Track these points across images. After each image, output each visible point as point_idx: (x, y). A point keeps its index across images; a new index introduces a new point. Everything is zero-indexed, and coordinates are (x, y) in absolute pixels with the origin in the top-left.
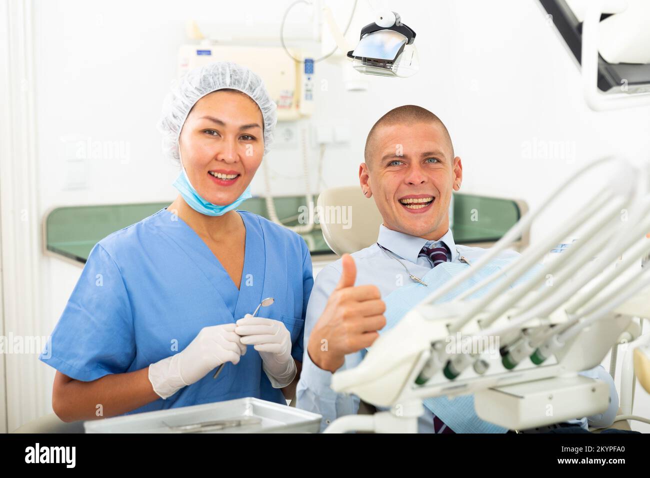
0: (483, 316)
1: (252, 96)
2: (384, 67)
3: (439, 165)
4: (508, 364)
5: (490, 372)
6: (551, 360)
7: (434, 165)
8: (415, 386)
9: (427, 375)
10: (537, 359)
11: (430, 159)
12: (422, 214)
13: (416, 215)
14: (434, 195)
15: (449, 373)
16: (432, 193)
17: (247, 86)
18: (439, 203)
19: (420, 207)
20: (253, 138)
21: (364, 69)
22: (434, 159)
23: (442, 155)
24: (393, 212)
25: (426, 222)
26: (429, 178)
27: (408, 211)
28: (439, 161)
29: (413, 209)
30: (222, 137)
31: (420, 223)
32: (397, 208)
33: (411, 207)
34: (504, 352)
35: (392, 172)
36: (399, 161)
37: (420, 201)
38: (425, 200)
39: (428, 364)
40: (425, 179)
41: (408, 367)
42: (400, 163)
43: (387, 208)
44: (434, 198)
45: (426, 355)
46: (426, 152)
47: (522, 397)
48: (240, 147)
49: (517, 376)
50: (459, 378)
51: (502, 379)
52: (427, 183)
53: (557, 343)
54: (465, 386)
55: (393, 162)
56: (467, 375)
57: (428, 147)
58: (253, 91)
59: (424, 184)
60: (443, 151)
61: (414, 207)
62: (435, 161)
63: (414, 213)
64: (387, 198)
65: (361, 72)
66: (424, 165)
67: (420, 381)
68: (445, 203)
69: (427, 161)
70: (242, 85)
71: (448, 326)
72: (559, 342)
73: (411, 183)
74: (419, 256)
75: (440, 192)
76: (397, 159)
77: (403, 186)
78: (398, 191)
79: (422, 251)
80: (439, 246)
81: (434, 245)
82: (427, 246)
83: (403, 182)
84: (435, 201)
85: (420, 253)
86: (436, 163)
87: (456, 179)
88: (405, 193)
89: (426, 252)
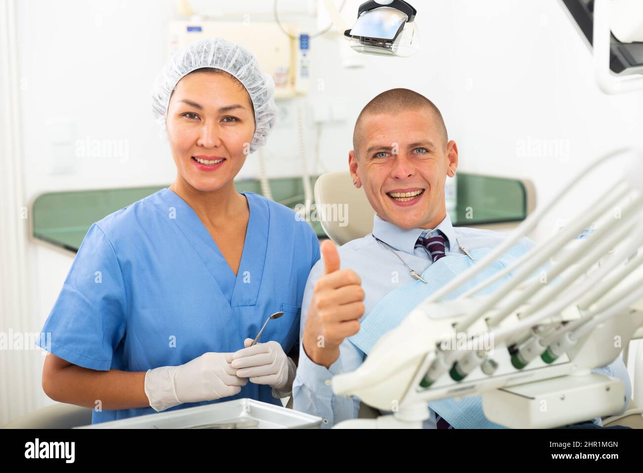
0: (492, 314)
1: (235, 76)
2: (384, 46)
3: (428, 155)
4: (518, 364)
5: (498, 372)
6: (563, 358)
7: (422, 156)
8: (420, 389)
9: (432, 377)
10: (548, 357)
11: (417, 149)
12: (411, 207)
13: (406, 208)
14: (424, 188)
15: (456, 374)
16: (421, 185)
17: (231, 65)
18: (429, 194)
19: (409, 199)
20: (237, 120)
21: (362, 49)
22: (423, 149)
23: (431, 145)
24: (381, 206)
25: (416, 215)
26: (417, 171)
27: (396, 203)
28: (427, 151)
29: (401, 202)
30: (202, 120)
31: (409, 216)
32: (385, 201)
33: (399, 199)
34: (513, 351)
35: (378, 165)
36: (385, 153)
37: (409, 194)
38: (413, 194)
39: (433, 366)
40: (412, 172)
41: (413, 369)
42: (387, 155)
43: (375, 201)
44: (424, 190)
45: (432, 357)
46: (413, 143)
47: (533, 398)
48: (221, 129)
49: (526, 376)
50: (466, 380)
51: (511, 379)
52: (414, 176)
53: (569, 341)
54: (472, 387)
55: (379, 153)
56: (474, 376)
57: (415, 137)
58: (238, 71)
59: (411, 177)
60: (431, 140)
61: (402, 200)
62: (424, 151)
63: (402, 205)
64: (375, 192)
65: (360, 51)
66: (412, 155)
67: (425, 383)
68: (437, 194)
69: (415, 152)
70: (225, 64)
71: (454, 325)
72: (572, 340)
73: (397, 178)
74: (415, 248)
75: (429, 184)
76: (383, 151)
77: (390, 180)
78: (384, 184)
79: (418, 242)
80: (436, 235)
81: (430, 234)
82: (423, 236)
83: (389, 175)
84: (425, 193)
85: (416, 244)
86: (425, 153)
87: (450, 165)
88: (392, 186)
89: (422, 242)
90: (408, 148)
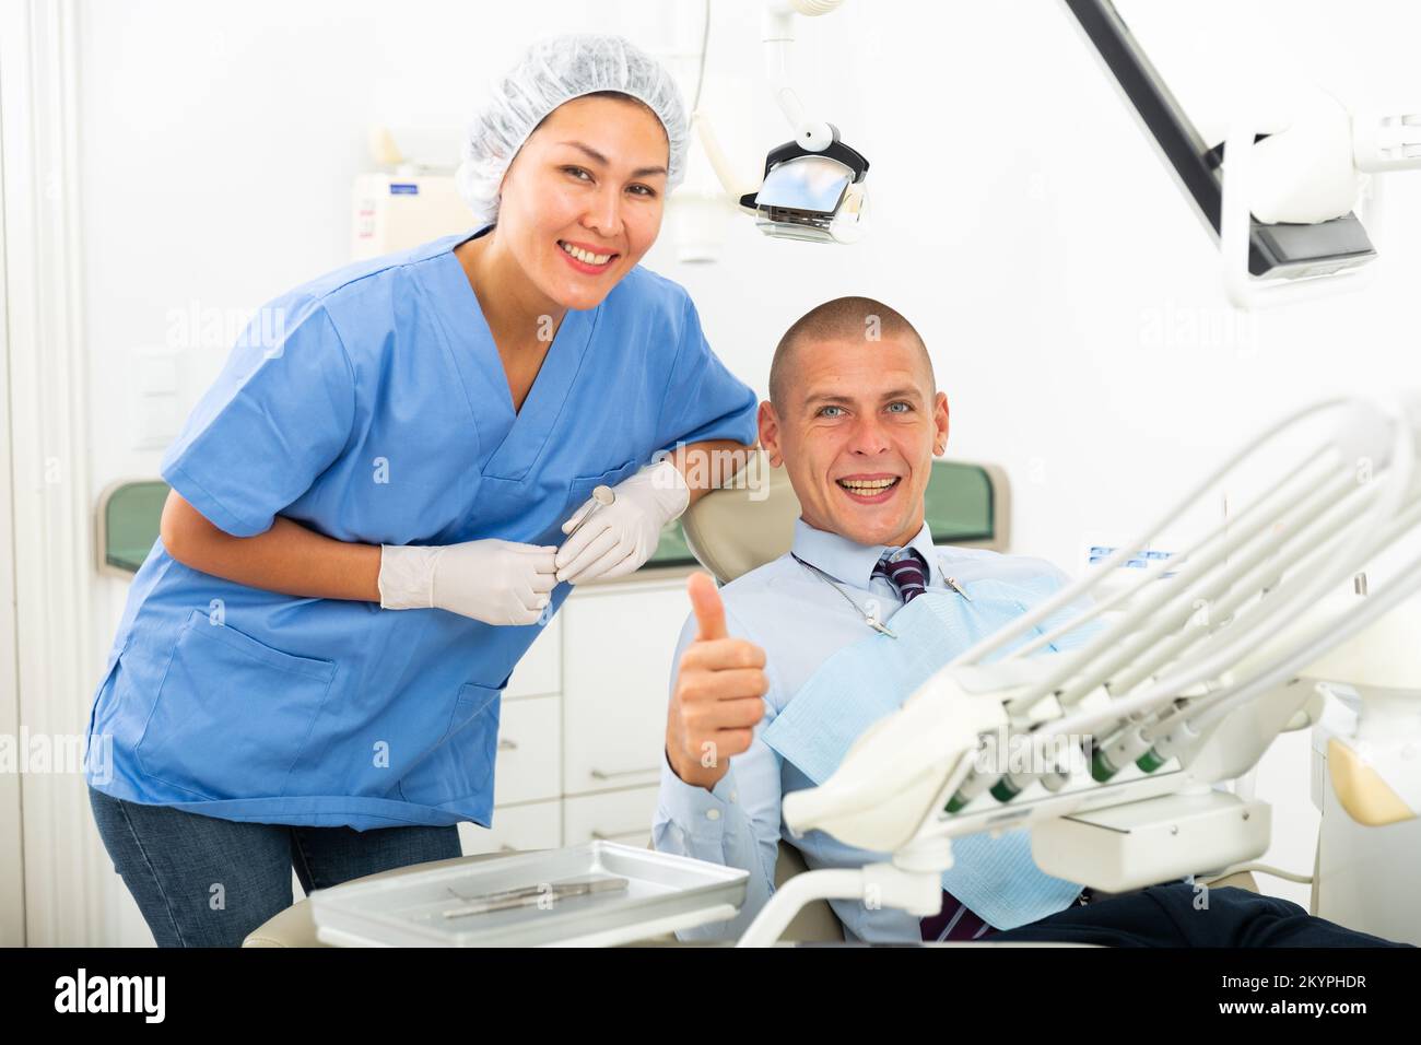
0: (1069, 687)
1: (660, 115)
3: (912, 416)
4: (1101, 773)
5: (1067, 787)
6: (1172, 764)
7: (902, 416)
8: (946, 815)
9: (966, 794)
10: (1148, 764)
11: (895, 403)
12: (880, 506)
13: (868, 507)
14: (899, 474)
15: (1003, 792)
16: (895, 468)
18: (908, 486)
19: (875, 492)
20: (651, 193)
22: (902, 403)
23: (919, 395)
24: (824, 501)
25: (886, 522)
26: (893, 442)
27: (852, 498)
28: (911, 409)
29: (860, 496)
30: (598, 184)
31: (876, 520)
32: (832, 494)
33: (858, 491)
34: (1095, 753)
35: (826, 430)
36: (837, 408)
37: (874, 483)
38: (885, 483)
39: (970, 777)
40: (888, 444)
41: (940, 778)
42: (840, 412)
44: (899, 479)
45: (971, 758)
46: (889, 391)
47: (1127, 832)
48: (626, 204)
49: (1113, 794)
50: (1017, 800)
51: (1089, 799)
52: (890, 452)
53: (1187, 733)
54: (1026, 812)
55: (827, 408)
56: (1031, 793)
57: (891, 382)
58: (664, 107)
59: (885, 453)
60: (918, 388)
61: (864, 492)
62: (905, 408)
63: (865, 503)
64: (816, 476)
66: (883, 416)
67: (954, 806)
69: (889, 409)
70: (647, 91)
71: (1005, 703)
72: (1194, 732)
73: (860, 453)
74: (872, 578)
75: (911, 468)
76: (835, 404)
77: (846, 457)
78: (835, 462)
79: (878, 568)
80: (906, 557)
81: (899, 554)
82: (885, 558)
83: (846, 448)
84: (902, 483)
85: (874, 571)
86: (906, 412)
87: (938, 435)
88: (848, 468)
89: (884, 569)
90: (881, 400)
